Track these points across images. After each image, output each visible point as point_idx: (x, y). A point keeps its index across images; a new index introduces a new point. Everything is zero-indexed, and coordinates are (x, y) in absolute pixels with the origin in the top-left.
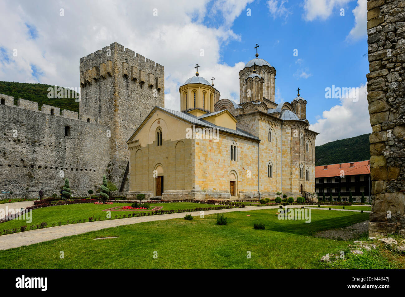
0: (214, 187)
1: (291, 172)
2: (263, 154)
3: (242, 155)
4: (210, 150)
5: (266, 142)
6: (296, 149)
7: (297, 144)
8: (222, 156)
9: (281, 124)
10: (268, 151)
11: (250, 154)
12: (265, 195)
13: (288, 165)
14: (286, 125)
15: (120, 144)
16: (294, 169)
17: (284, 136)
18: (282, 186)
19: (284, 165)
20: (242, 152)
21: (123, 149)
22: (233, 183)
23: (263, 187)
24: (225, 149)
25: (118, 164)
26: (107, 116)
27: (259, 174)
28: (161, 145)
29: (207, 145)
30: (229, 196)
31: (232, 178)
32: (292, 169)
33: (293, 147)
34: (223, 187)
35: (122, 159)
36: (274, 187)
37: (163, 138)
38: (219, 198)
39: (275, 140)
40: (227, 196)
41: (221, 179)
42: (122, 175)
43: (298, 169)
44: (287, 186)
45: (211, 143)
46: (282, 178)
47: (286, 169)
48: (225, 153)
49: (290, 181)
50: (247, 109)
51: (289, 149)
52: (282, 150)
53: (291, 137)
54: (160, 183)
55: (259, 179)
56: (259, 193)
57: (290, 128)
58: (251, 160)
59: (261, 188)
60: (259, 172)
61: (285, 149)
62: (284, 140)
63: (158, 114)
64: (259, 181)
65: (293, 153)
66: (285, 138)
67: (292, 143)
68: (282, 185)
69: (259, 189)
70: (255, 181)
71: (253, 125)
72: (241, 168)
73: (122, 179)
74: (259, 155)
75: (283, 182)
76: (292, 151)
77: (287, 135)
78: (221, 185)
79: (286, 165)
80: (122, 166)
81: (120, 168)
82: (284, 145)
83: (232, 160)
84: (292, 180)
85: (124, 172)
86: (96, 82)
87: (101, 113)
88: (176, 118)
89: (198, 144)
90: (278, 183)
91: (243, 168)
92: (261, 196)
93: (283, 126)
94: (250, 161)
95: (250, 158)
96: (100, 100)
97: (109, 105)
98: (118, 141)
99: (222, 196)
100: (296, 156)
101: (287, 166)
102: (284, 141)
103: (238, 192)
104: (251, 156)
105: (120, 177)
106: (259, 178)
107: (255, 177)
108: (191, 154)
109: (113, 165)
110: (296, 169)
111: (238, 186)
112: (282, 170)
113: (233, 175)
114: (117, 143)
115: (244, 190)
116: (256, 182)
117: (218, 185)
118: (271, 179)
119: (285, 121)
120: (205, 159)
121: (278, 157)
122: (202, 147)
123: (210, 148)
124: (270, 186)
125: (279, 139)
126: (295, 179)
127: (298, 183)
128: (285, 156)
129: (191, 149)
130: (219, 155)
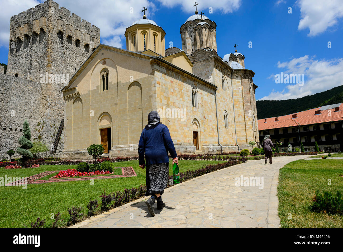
0: (178, 139)
1: (245, 123)
2: (220, 102)
3: (202, 102)
4: (172, 93)
5: (221, 90)
6: (247, 99)
7: (248, 94)
8: (184, 101)
9: (231, 74)
10: (223, 100)
11: (209, 101)
12: (225, 147)
13: (241, 115)
14: (236, 75)
15: (52, 101)
16: (247, 119)
17: (235, 86)
18: (237, 138)
19: (237, 115)
20: (202, 98)
21: (56, 106)
22: (195, 134)
23: (222, 139)
24: (187, 93)
25: (50, 122)
26: (38, 73)
27: (218, 124)
28: (108, 90)
29: (169, 86)
30: (194, 150)
31: (195, 128)
32: (246, 119)
33: (245, 97)
34: (187, 139)
35: (55, 117)
36: (231, 139)
37: (110, 80)
38: (185, 152)
39: (228, 89)
40: (192, 150)
41: (184, 128)
42: (54, 135)
43: (251, 119)
44: (242, 137)
45: (172, 84)
46: (236, 129)
47: (240, 120)
48: (187, 98)
49: (245, 132)
50: (197, 57)
51: (241, 98)
52: (234, 100)
53: (242, 86)
54: (106, 137)
55: (219, 130)
56: (220, 145)
57: (240, 77)
58: (211, 108)
59: (221, 140)
60: (218, 122)
61: (237, 99)
62: (235, 89)
63: (102, 54)
64: (219, 132)
65: (246, 102)
66: (236, 88)
67: (243, 92)
68: (237, 136)
69: (220, 140)
70: (215, 132)
71: (207, 72)
72: (203, 117)
73: (54, 138)
74: (217, 103)
75: (237, 134)
76: (244, 100)
77: (237, 84)
78: (185, 137)
79: (239, 115)
80: (54, 125)
81: (52, 126)
82: (236, 95)
83: (193, 107)
84: (247, 130)
85: (57, 130)
86: (28, 39)
87: (31, 69)
88: (128, 55)
89: (159, 83)
90: (234, 134)
91: (204, 117)
92: (223, 149)
93: (233, 75)
94: (210, 110)
95: (209, 105)
96: (31, 57)
97: (41, 61)
98: (51, 98)
99: (188, 150)
100: (248, 106)
101: (241, 117)
102: (236, 91)
103: (202, 144)
104: (210, 104)
105: (52, 137)
106: (219, 128)
107: (215, 127)
108: (151, 97)
109: (44, 123)
110: (249, 120)
111: (201, 137)
112: (235, 120)
113: (195, 125)
114: (49, 99)
115: (206, 142)
116: (216, 134)
117: (182, 136)
118: (228, 130)
119: (235, 70)
120: (168, 103)
121: (231, 107)
122: (164, 87)
123: (172, 91)
124: (228, 137)
125: (230, 88)
126: (249, 129)
127: (252, 134)
128: (237, 105)
129: (150, 90)
130: (181, 99)
